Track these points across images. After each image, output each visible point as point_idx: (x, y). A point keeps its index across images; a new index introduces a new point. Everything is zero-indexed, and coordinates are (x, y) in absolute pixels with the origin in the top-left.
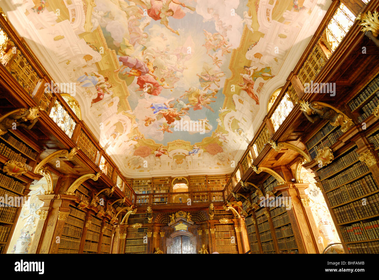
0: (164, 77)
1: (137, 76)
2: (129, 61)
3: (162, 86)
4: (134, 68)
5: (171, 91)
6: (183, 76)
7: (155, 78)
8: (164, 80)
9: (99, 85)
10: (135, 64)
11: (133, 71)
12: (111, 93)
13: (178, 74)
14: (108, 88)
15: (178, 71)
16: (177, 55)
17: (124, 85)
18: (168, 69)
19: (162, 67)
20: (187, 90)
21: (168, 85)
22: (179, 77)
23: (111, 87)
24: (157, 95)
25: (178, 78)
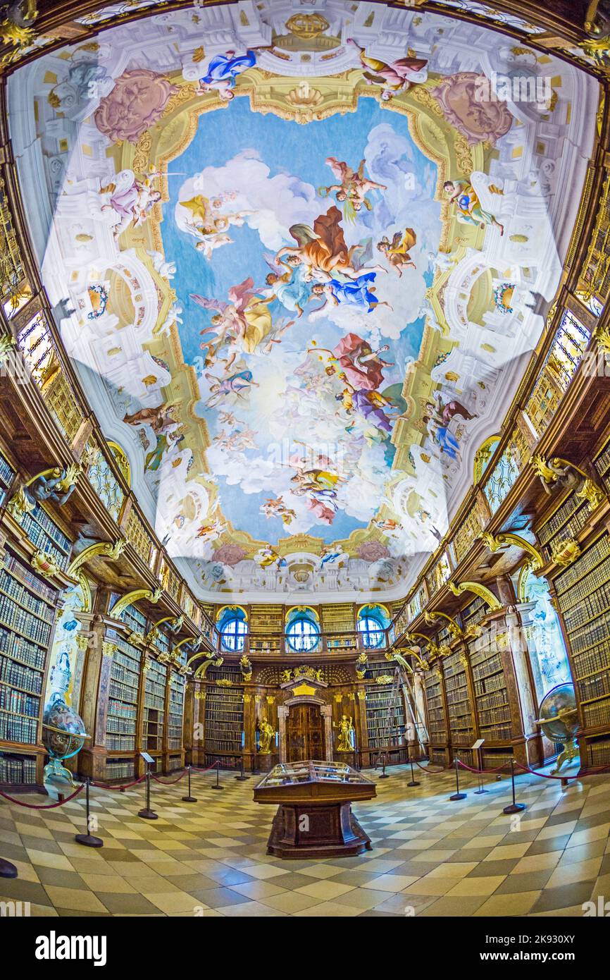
0: (327, 377)
1: (378, 393)
2: (380, 421)
3: (334, 357)
4: (375, 408)
5: (314, 342)
6: (288, 379)
7: (345, 379)
8: (327, 370)
9: (441, 424)
10: (373, 412)
11: (380, 404)
12: (436, 394)
13: (296, 383)
14: (434, 407)
15: (298, 390)
16: (298, 415)
17: (406, 390)
18: (316, 393)
19: (327, 397)
20: (276, 346)
21: (321, 358)
22: (296, 377)
23: (428, 403)
24: (351, 334)
25: (296, 374)
